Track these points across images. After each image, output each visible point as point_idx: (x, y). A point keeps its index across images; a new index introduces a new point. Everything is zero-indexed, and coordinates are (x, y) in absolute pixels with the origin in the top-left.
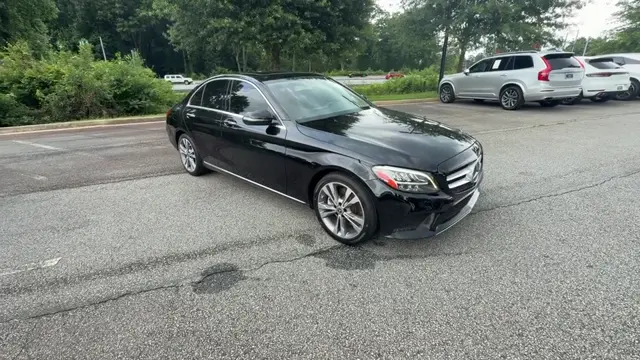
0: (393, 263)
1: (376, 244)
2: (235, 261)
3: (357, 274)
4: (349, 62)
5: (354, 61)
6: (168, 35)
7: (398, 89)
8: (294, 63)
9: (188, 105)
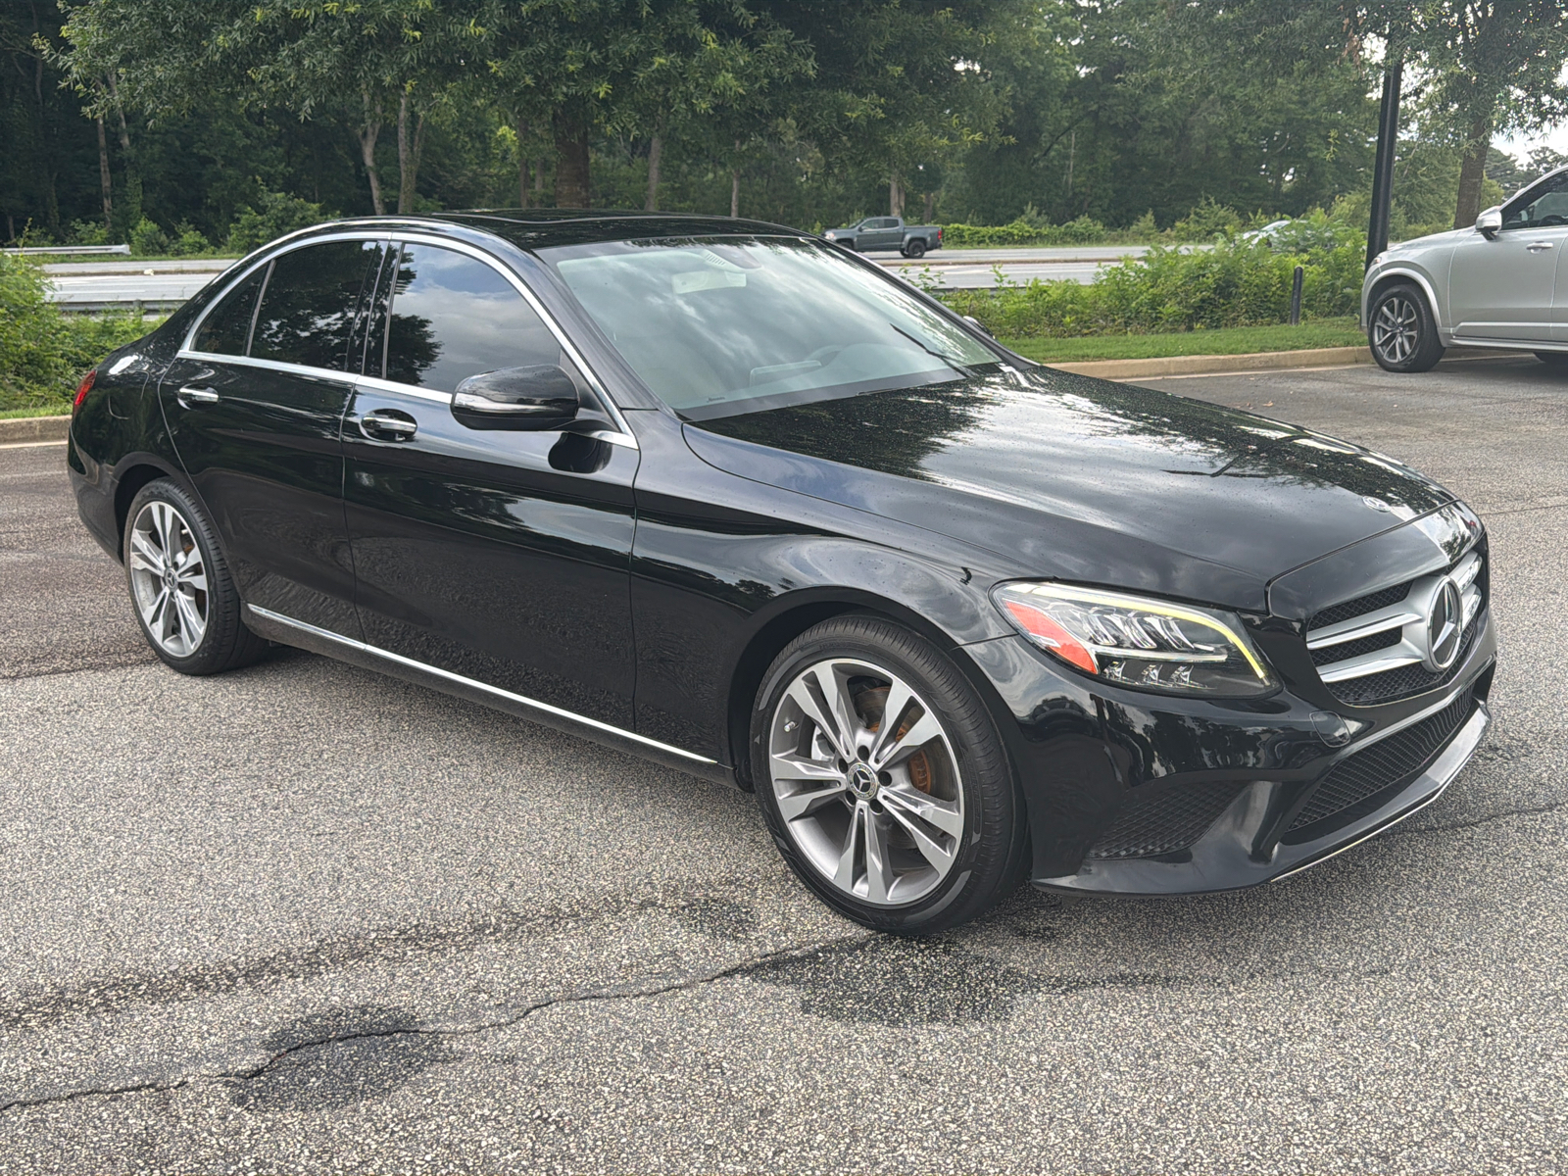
0: (1088, 1001)
1: (1024, 934)
2: (402, 999)
3: (931, 1041)
4: (931, 180)
5: (955, 173)
6: (63, 45)
7: (1170, 308)
8: (655, 183)
9: (186, 351)
